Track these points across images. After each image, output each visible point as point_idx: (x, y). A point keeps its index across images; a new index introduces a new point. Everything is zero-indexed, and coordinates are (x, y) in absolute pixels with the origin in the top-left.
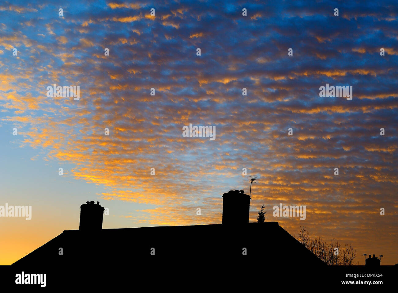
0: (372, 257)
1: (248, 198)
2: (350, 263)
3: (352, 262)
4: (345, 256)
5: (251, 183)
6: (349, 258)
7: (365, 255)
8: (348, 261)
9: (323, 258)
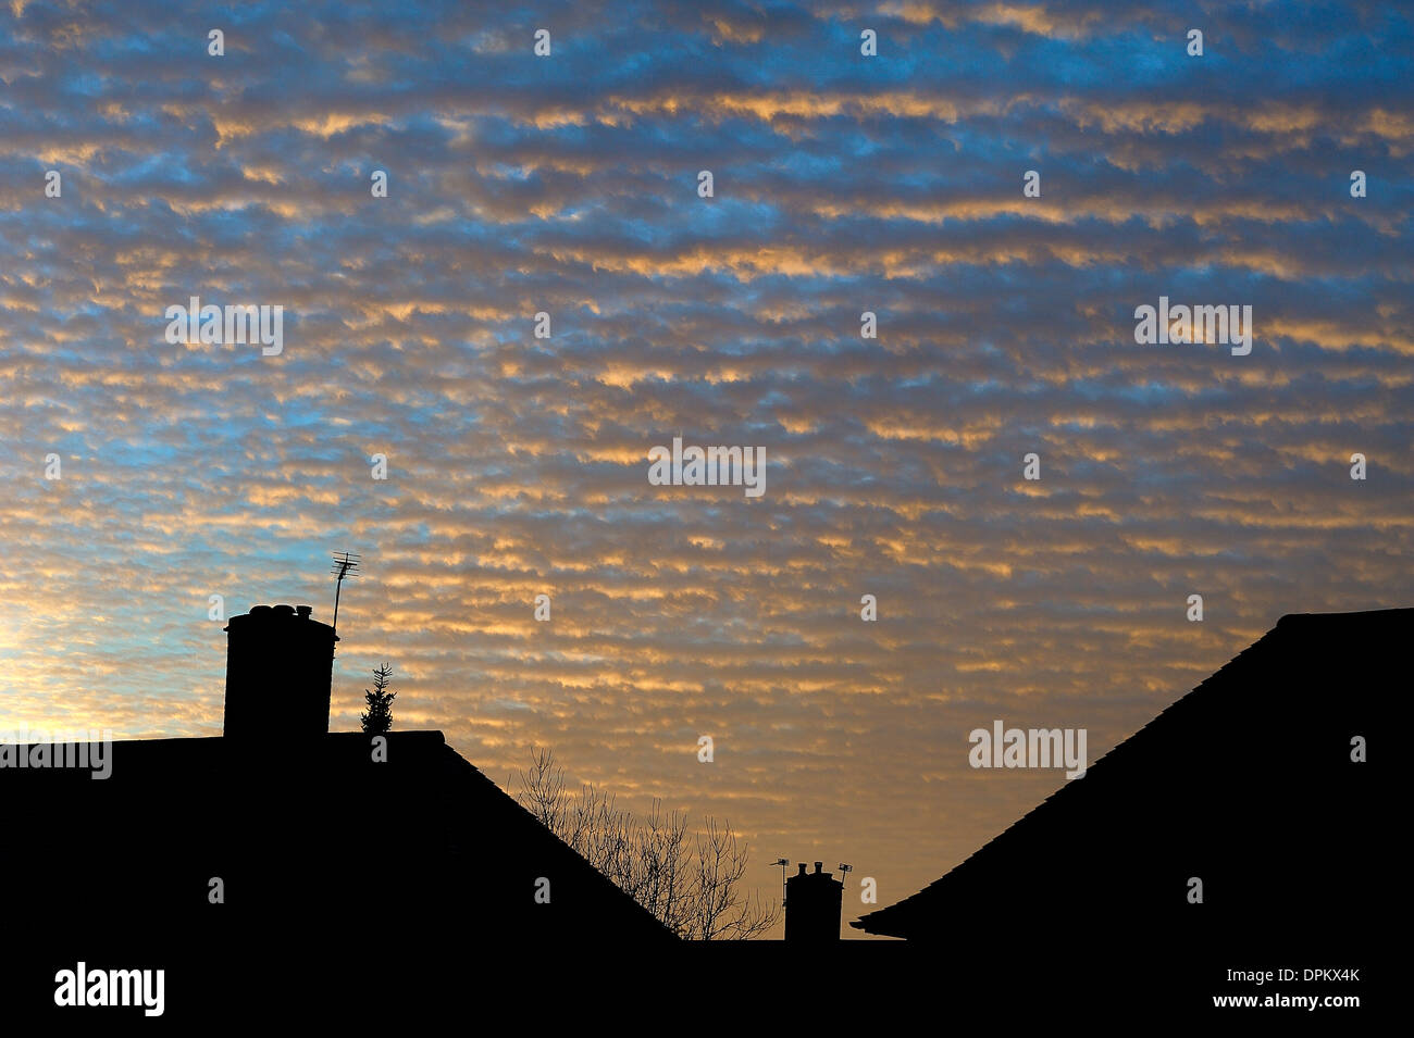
0: (811, 870)
1: (327, 636)
2: (726, 894)
3: (734, 890)
4: (706, 866)
5: (340, 578)
6: (721, 875)
7: (783, 862)
8: (715, 886)
9: (620, 874)
